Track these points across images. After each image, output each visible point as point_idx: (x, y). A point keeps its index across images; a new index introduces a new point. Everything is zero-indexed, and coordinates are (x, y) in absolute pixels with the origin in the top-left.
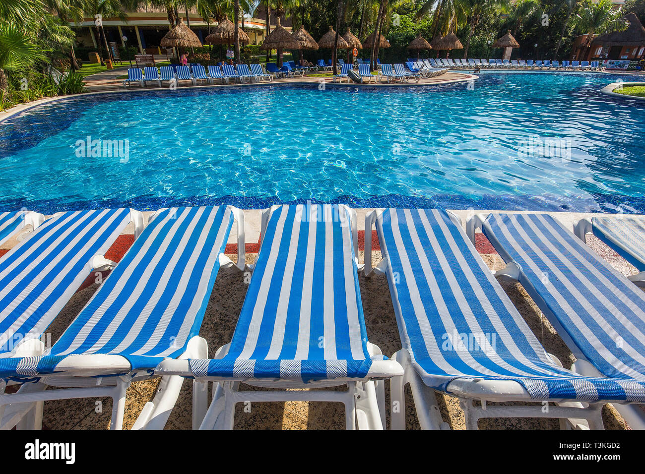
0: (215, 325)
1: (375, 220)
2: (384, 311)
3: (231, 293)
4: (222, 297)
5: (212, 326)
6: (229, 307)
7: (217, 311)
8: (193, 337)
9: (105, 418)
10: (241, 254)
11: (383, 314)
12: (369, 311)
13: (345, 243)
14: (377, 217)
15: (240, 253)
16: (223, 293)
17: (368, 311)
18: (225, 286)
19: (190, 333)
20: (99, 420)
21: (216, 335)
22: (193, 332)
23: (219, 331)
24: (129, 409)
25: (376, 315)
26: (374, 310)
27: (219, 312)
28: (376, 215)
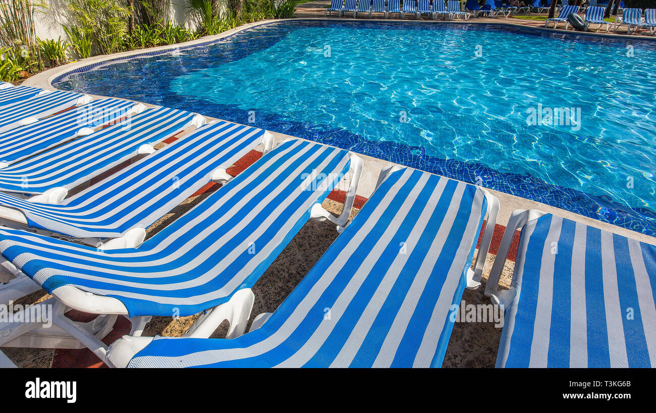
0: (289, 276)
1: (522, 224)
2: (490, 356)
3: (321, 246)
4: (311, 247)
5: (287, 275)
6: (311, 261)
7: (299, 260)
8: (243, 288)
9: (165, 321)
10: (347, 208)
11: (488, 360)
12: (469, 346)
13: (463, 243)
14: (527, 222)
15: (346, 206)
16: (313, 243)
17: (466, 345)
18: (318, 237)
19: (242, 284)
20: (161, 321)
21: (285, 287)
22: (246, 283)
23: (290, 284)
24: (185, 324)
25: (477, 356)
26: (476, 347)
27: (299, 263)
28: (528, 218)
